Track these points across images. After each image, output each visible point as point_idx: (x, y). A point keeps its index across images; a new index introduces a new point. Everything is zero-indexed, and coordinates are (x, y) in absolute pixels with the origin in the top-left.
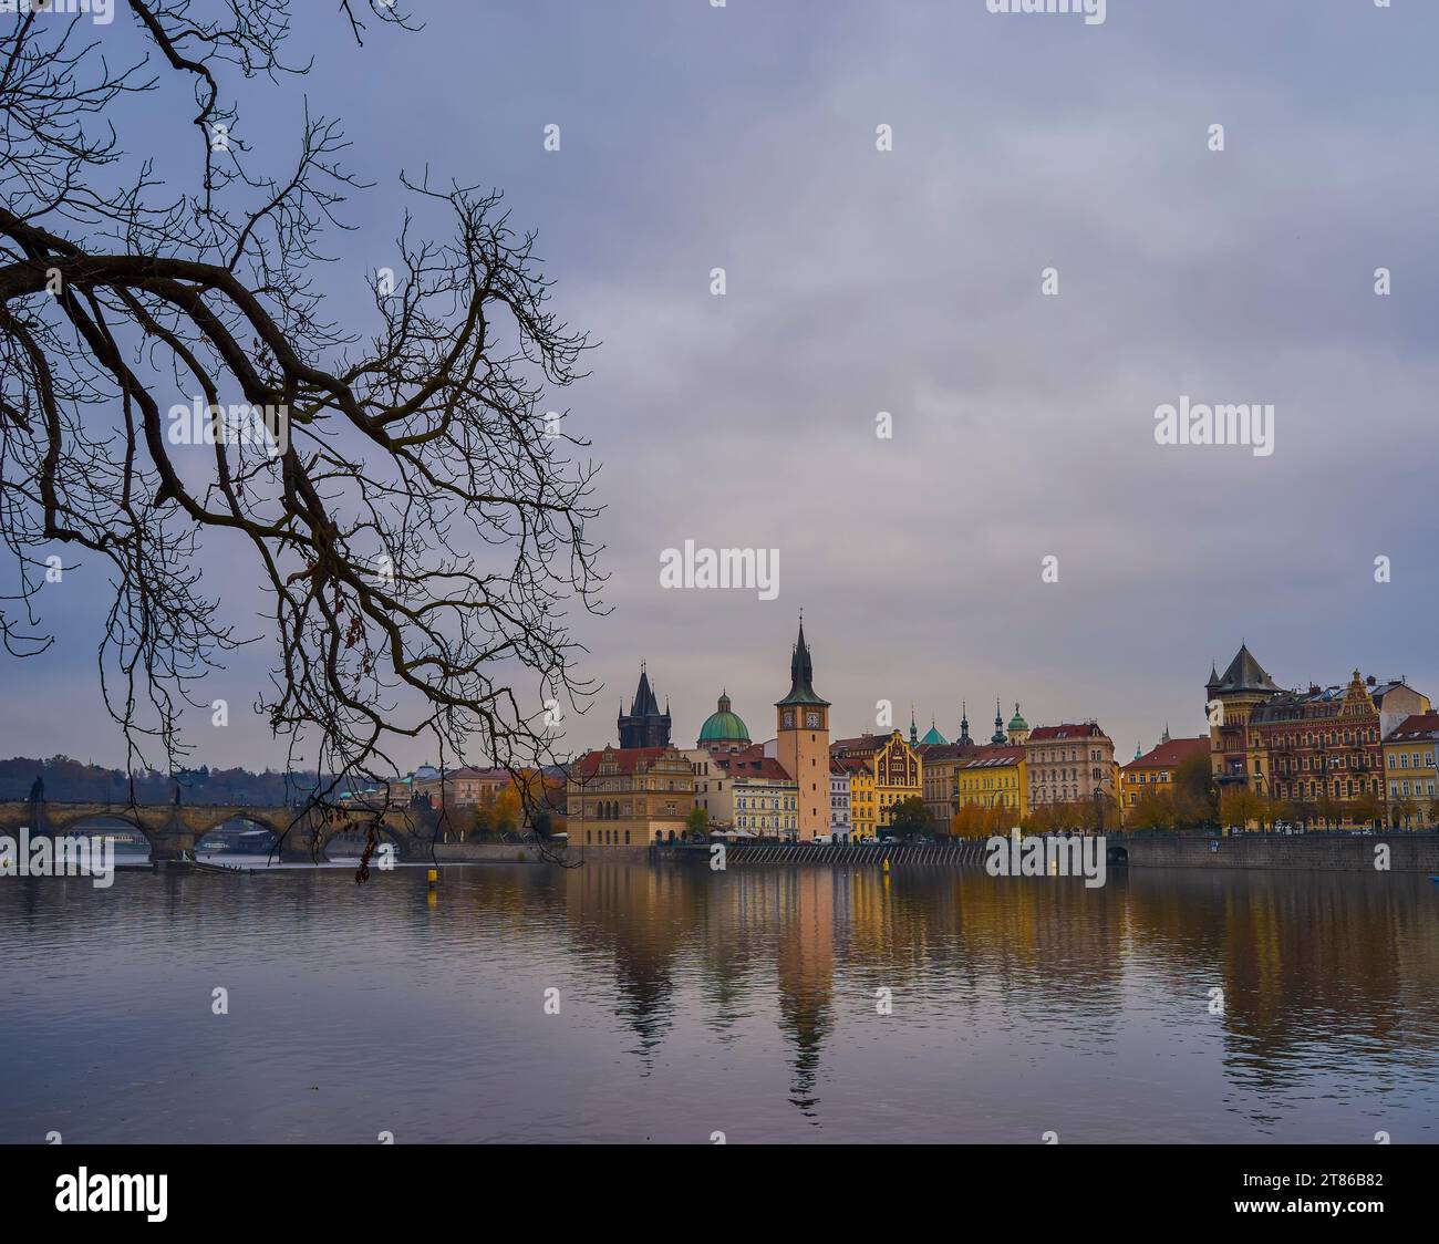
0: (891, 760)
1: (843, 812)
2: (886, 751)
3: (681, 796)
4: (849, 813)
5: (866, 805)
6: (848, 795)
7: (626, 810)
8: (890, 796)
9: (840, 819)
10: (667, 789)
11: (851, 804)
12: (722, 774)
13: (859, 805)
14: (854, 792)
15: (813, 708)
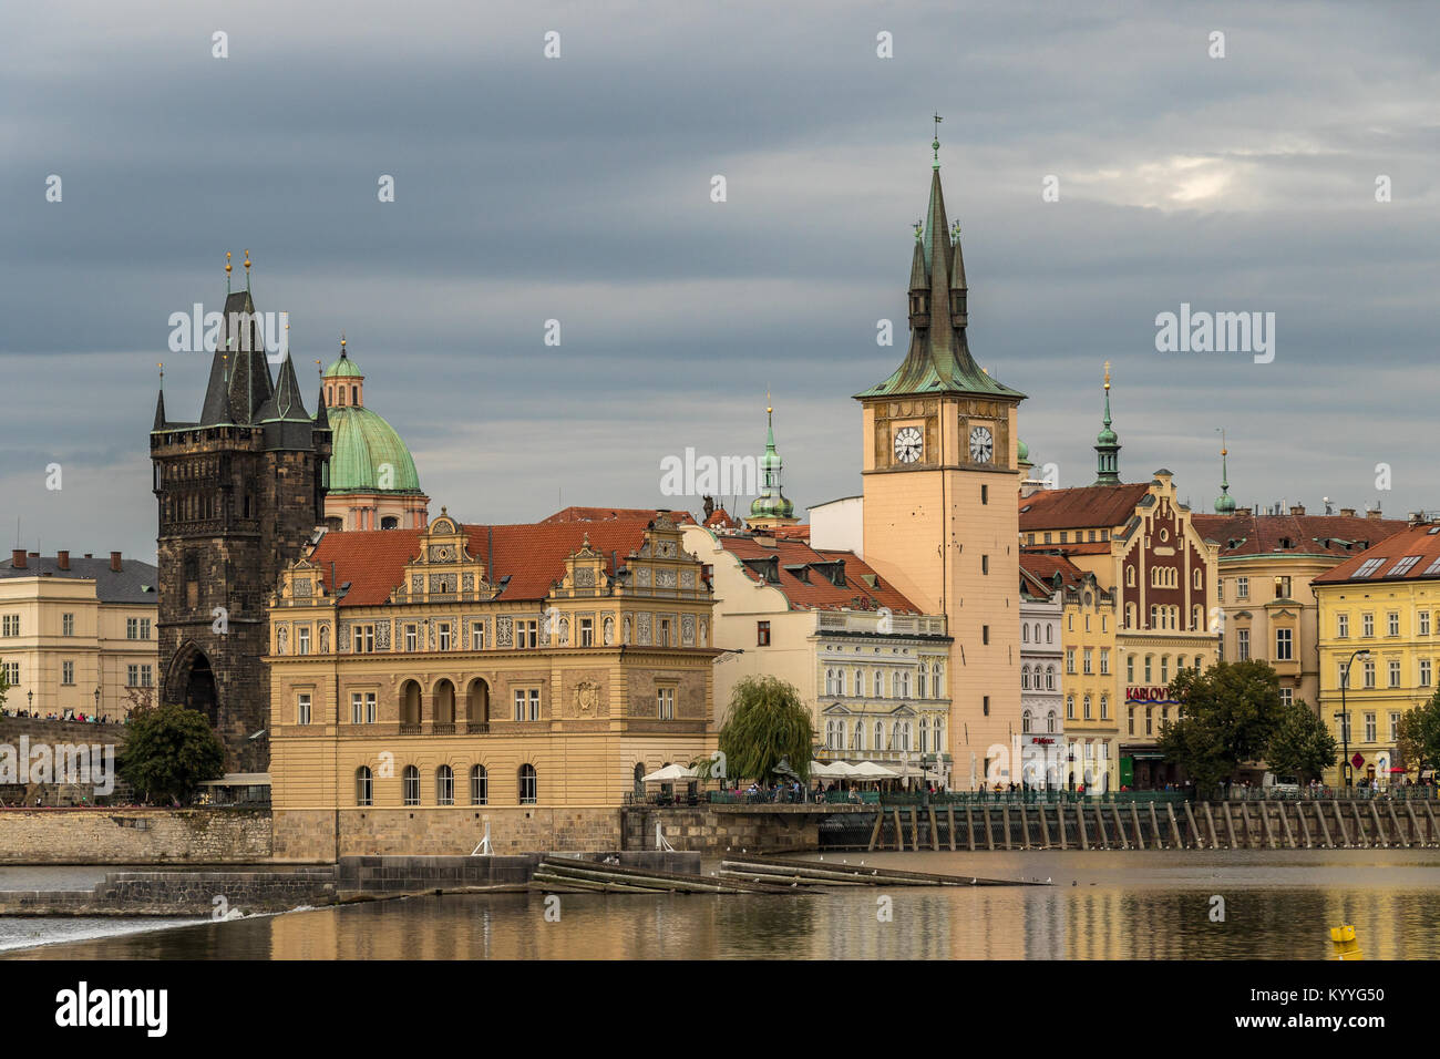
0: (1153, 560)
1: (1047, 706)
2: (1140, 532)
3: (683, 665)
4: (1061, 710)
5: (1097, 685)
6: (1057, 656)
7: (507, 705)
8: (1164, 660)
9: (1039, 727)
10: (657, 643)
11: (1062, 684)
12: (772, 600)
13: (1080, 684)
14: (1071, 649)
15: (983, 408)
